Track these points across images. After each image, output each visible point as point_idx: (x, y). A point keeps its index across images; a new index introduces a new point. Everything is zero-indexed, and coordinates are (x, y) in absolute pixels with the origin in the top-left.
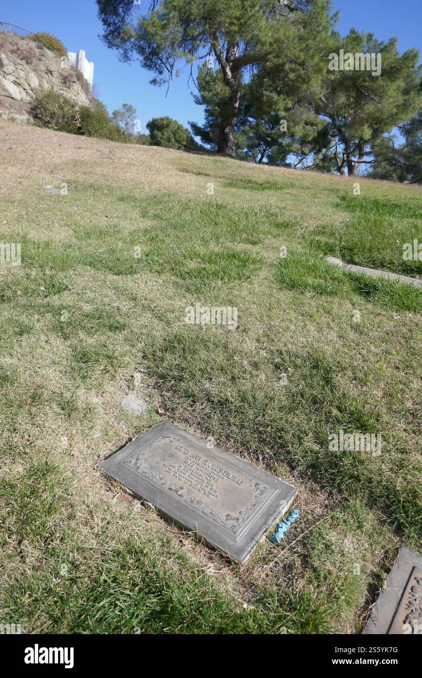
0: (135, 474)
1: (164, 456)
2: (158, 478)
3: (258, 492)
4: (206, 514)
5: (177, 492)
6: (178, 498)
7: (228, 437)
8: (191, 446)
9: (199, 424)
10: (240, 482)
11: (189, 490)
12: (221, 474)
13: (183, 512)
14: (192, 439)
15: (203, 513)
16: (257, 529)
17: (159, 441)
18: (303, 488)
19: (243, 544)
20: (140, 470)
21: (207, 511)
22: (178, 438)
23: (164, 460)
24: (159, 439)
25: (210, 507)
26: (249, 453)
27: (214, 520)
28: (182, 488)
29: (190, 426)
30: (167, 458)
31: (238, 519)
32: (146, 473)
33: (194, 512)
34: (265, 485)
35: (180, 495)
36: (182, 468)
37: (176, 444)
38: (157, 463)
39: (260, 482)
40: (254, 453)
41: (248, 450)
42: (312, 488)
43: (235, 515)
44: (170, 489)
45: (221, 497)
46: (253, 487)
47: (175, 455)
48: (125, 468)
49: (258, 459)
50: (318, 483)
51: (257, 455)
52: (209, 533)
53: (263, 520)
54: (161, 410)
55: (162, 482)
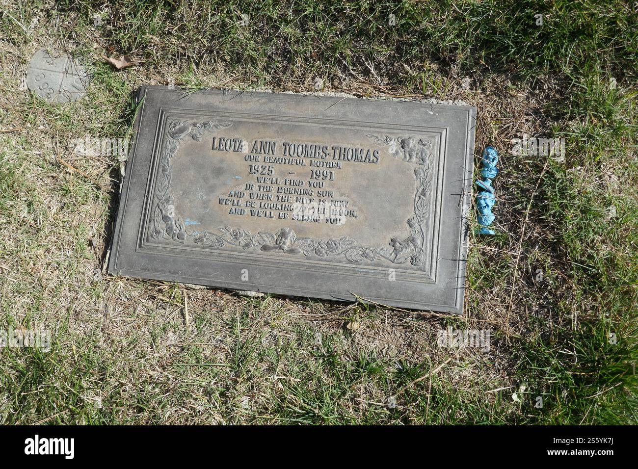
0: (186, 252)
1: (206, 179)
2: (228, 237)
3: (414, 159)
4: (356, 262)
5: (280, 248)
6: (292, 259)
7: (287, 56)
8: (237, 125)
9: (211, 52)
10: (372, 158)
11: (299, 231)
12: (329, 159)
13: (316, 278)
14: (227, 105)
15: (350, 262)
16: (452, 237)
17: (172, 150)
18: (480, 95)
19: (447, 280)
20: (188, 240)
21: (355, 254)
22: (202, 120)
23: (212, 189)
24: (170, 147)
25: (356, 244)
26: (345, 69)
27: (375, 265)
28: (283, 235)
29: (197, 65)
30: (212, 181)
31: (412, 240)
32: (201, 239)
33: (334, 268)
34: (418, 137)
35: (292, 251)
36: (256, 188)
37: (206, 137)
38: (205, 204)
39: (406, 136)
40: (354, 65)
41: (340, 62)
42: (497, 88)
43: (403, 234)
44: (265, 248)
45: (361, 210)
46: (401, 154)
47: (224, 166)
48: (158, 249)
49: (366, 72)
50: (505, 71)
51: (362, 64)
52: (382, 292)
53: (453, 213)
54: (117, 58)
55: (243, 240)
